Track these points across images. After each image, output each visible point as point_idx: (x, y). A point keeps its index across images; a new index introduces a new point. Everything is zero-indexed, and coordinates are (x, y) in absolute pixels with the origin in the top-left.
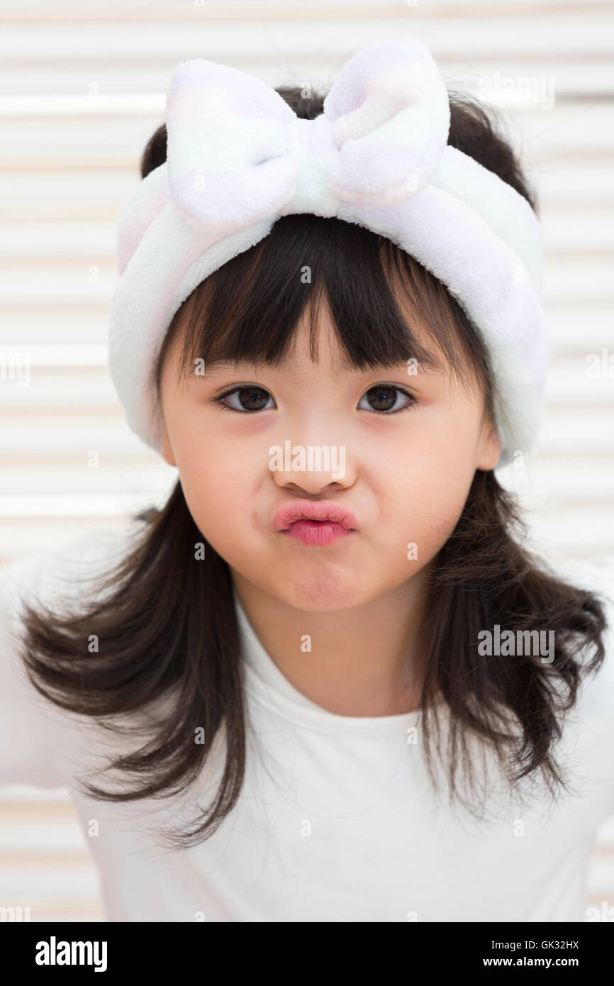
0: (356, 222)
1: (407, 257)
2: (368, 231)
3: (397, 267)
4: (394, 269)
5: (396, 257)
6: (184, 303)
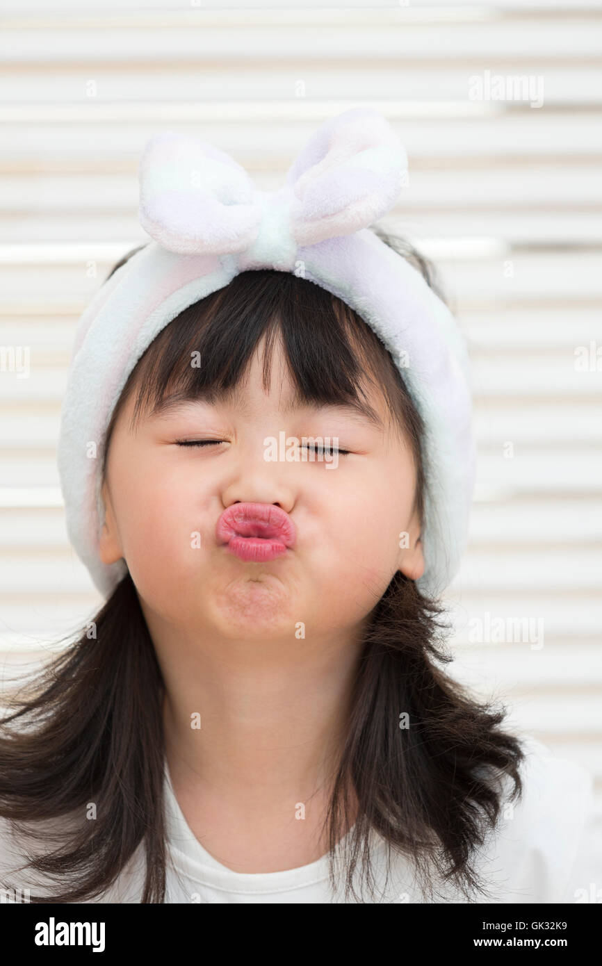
6: (140, 360)
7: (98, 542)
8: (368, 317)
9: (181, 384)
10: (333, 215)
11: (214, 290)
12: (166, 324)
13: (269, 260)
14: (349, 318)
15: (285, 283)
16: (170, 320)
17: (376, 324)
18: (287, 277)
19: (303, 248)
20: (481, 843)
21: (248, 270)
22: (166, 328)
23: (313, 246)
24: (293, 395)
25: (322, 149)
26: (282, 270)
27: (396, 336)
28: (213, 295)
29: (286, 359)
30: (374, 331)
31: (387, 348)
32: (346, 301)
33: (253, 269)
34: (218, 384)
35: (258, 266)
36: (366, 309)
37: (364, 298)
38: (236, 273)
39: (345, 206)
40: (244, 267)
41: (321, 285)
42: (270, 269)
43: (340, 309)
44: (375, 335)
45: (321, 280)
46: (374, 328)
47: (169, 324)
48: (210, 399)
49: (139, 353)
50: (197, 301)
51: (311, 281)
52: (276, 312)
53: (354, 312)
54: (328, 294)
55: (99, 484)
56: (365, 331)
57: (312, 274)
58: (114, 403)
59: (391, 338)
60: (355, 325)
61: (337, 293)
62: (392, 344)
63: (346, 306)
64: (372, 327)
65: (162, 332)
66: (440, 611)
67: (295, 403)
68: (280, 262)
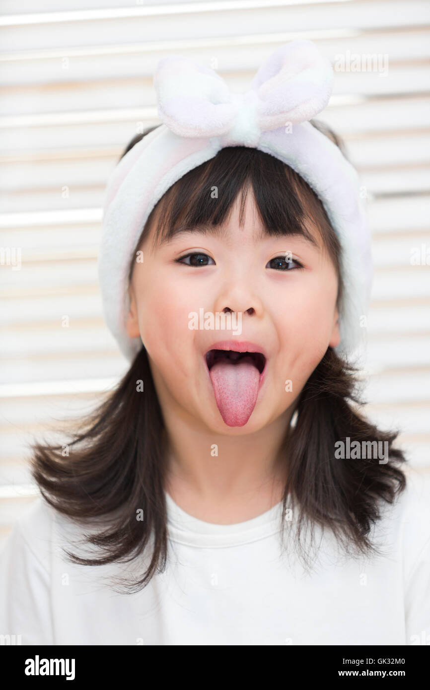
6: (156, 206)
7: (125, 324)
8: (308, 177)
9: (184, 221)
10: (287, 112)
11: (206, 160)
12: (174, 183)
13: (242, 140)
14: (296, 180)
15: (253, 156)
16: (176, 180)
17: (313, 183)
18: (254, 151)
19: (265, 132)
20: (379, 518)
21: (227, 146)
22: (173, 185)
23: (272, 131)
24: (261, 230)
25: (277, 67)
26: (250, 147)
27: (326, 190)
28: (205, 164)
29: (257, 207)
30: (311, 187)
31: (320, 198)
32: (293, 167)
33: (231, 146)
34: (210, 222)
35: (234, 144)
36: (306, 172)
37: (305, 165)
38: (219, 149)
39: (296, 106)
40: (226, 144)
41: (276, 156)
42: (242, 145)
43: (290, 173)
44: (312, 189)
45: (277, 153)
46: (311, 184)
47: (176, 183)
48: (202, 231)
49: (155, 202)
50: (194, 167)
51: (269, 154)
52: (248, 176)
53: (298, 174)
54: (281, 162)
55: (127, 287)
56: (306, 187)
57: (270, 149)
58: (139, 235)
59: (322, 192)
60: (299, 184)
61: (286, 162)
62: (323, 195)
63: (293, 171)
64: (310, 184)
65: (171, 188)
66: (357, 370)
67: (263, 236)
68: (249, 142)
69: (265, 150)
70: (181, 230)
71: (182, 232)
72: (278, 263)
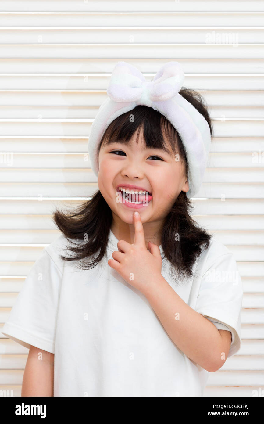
0: (157, 110)
1: (168, 122)
2: (159, 113)
3: (165, 123)
4: (163, 124)
5: (165, 121)
6: (108, 127)
9: (115, 137)
11: (128, 111)
12: (115, 119)
16: (116, 117)
18: (150, 109)
19: (154, 101)
22: (115, 120)
23: (157, 101)
26: (148, 107)
32: (165, 117)
33: (141, 105)
34: (125, 139)
38: (136, 106)
40: (139, 104)
42: (145, 105)
48: (121, 142)
49: (108, 125)
50: (123, 113)
69: (155, 109)
70: (114, 141)
71: (114, 142)
72: (155, 158)
